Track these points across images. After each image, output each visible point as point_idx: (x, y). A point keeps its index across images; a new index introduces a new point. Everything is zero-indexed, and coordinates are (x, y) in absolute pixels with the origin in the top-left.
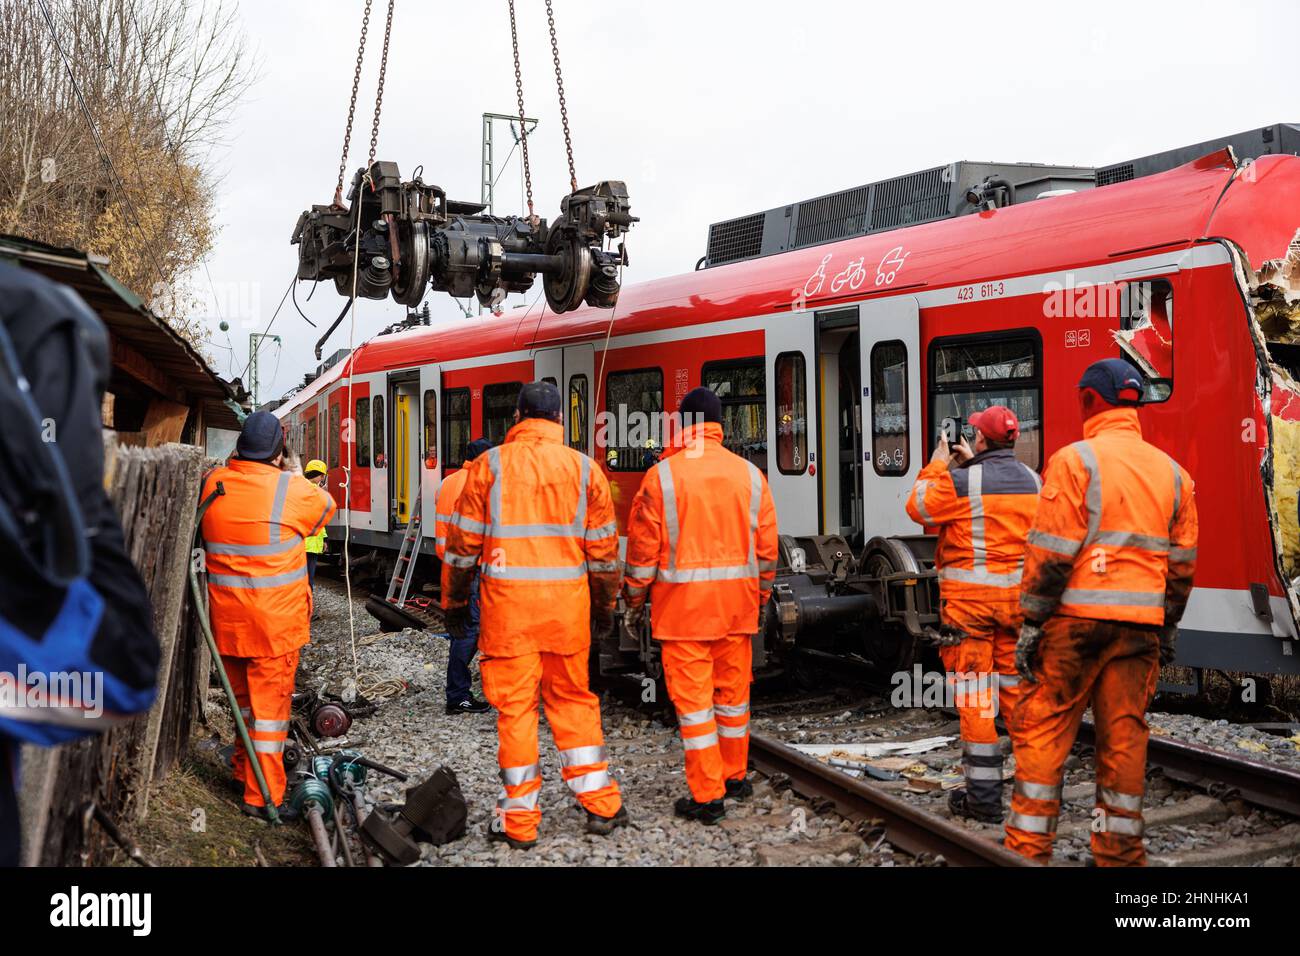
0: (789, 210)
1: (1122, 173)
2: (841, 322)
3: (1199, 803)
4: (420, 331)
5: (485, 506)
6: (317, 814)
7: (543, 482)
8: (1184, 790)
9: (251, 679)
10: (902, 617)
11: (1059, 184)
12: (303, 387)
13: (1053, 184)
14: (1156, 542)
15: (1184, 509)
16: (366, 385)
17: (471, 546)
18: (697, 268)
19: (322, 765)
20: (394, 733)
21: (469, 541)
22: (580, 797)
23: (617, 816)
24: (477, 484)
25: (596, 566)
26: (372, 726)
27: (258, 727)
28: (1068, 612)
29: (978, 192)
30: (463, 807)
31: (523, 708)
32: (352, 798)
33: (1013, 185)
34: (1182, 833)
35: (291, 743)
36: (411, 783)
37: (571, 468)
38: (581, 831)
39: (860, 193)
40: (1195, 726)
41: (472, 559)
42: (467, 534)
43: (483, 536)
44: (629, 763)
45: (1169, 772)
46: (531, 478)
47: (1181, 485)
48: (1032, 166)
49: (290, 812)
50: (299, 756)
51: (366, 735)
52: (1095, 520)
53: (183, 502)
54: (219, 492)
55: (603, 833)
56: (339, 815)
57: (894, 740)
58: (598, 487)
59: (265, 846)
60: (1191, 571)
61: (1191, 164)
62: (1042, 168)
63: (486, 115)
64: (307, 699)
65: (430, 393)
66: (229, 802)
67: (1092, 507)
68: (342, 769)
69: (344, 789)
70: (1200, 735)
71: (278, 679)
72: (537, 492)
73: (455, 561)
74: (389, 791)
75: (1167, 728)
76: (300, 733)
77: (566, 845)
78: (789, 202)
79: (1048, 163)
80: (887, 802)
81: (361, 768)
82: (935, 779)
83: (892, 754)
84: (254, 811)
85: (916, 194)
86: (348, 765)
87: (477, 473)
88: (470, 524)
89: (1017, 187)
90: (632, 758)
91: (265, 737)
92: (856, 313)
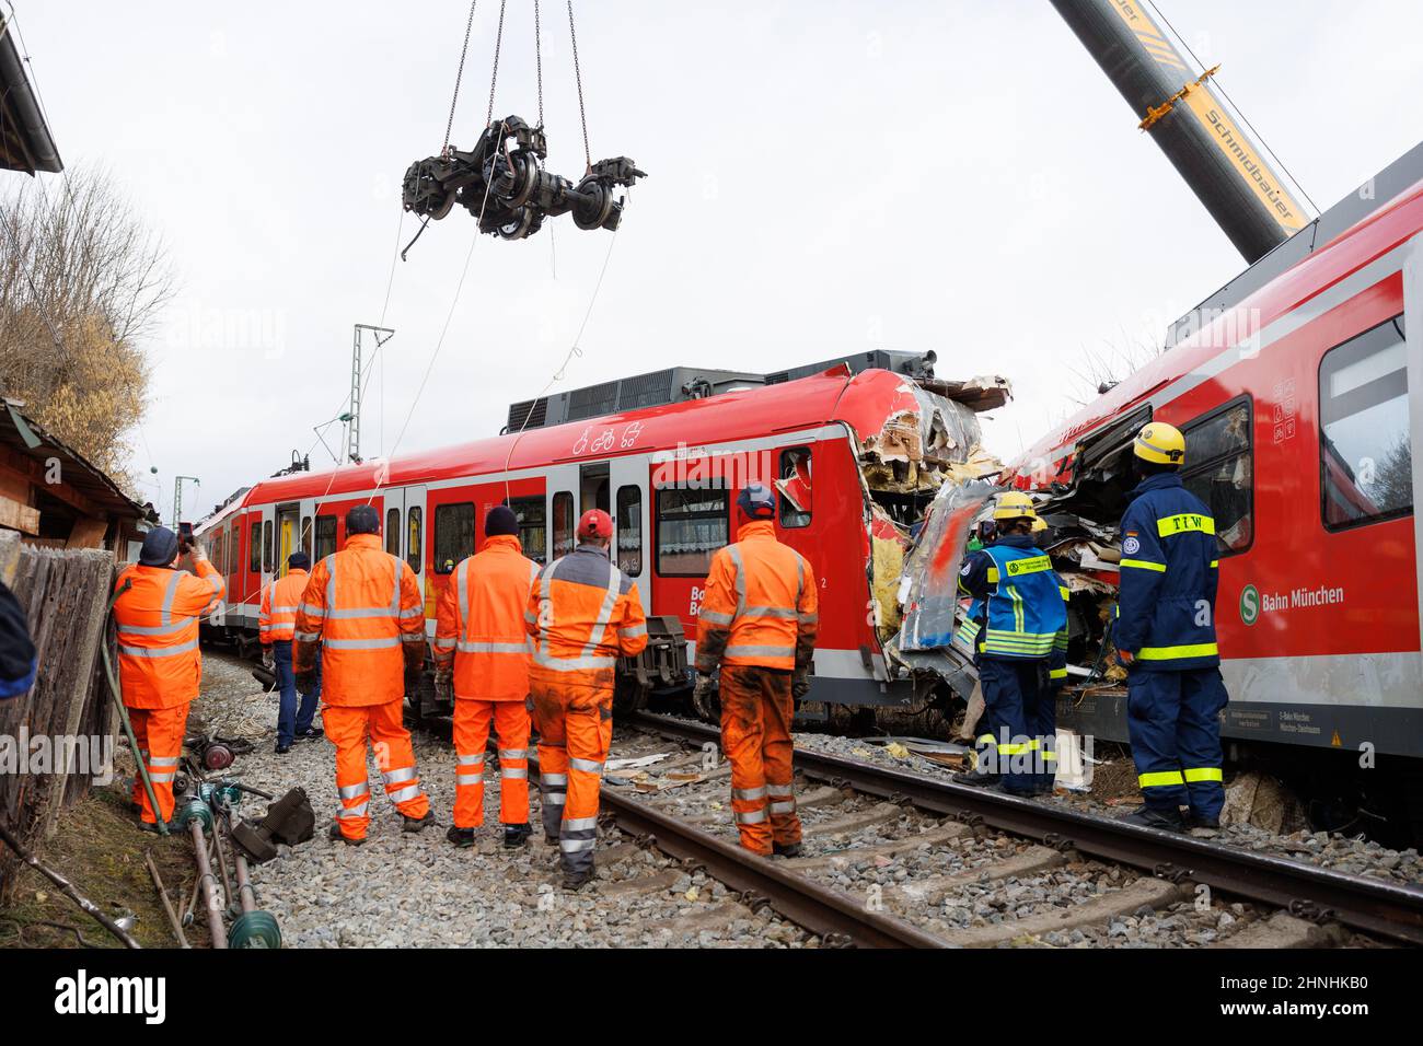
0: (564, 396)
1: (782, 377)
2: (597, 472)
3: (825, 792)
4: (301, 474)
5: (324, 596)
6: (198, 827)
7: (367, 578)
8: (814, 783)
9: (149, 727)
10: (635, 672)
11: (742, 384)
12: (213, 515)
13: (738, 383)
14: (787, 614)
15: (807, 586)
16: (260, 513)
17: (312, 626)
18: (501, 434)
19: (206, 790)
20: (266, 764)
21: (311, 622)
22: (398, 805)
23: (425, 817)
24: (317, 580)
25: (408, 638)
26: (250, 760)
27: (152, 763)
28: (730, 663)
29: (689, 387)
30: (311, 817)
31: (354, 742)
32: (228, 814)
33: (712, 384)
34: (813, 812)
35: (181, 774)
36: (275, 800)
37: (387, 566)
38: (400, 830)
39: (612, 386)
40: (825, 741)
41: (315, 636)
42: (310, 617)
43: (323, 618)
44: (440, 780)
45: (807, 772)
46: (357, 575)
47: (803, 572)
48: (724, 372)
49: (178, 826)
50: (188, 783)
51: (245, 767)
52: (743, 600)
53: (95, 593)
54: (127, 588)
55: (415, 831)
56: (216, 828)
57: (628, 757)
58: (408, 580)
59: (156, 854)
60: (814, 629)
61: (823, 374)
62: (731, 373)
63: (356, 326)
64: (201, 742)
65: (307, 519)
66: (128, 820)
67: (739, 591)
68: (222, 793)
69: (223, 807)
70: (828, 747)
71: (170, 727)
72: (362, 585)
73: (302, 637)
74: (258, 807)
75: (806, 743)
76: (191, 767)
77: (388, 841)
78: (564, 391)
79: (735, 370)
80: (618, 800)
81: (237, 792)
82: (652, 782)
83: (626, 767)
84: (147, 827)
85: (649, 388)
86: (227, 789)
87: (317, 572)
88: (313, 610)
89: (715, 385)
90: (442, 776)
91: (159, 770)
92: (607, 466)
